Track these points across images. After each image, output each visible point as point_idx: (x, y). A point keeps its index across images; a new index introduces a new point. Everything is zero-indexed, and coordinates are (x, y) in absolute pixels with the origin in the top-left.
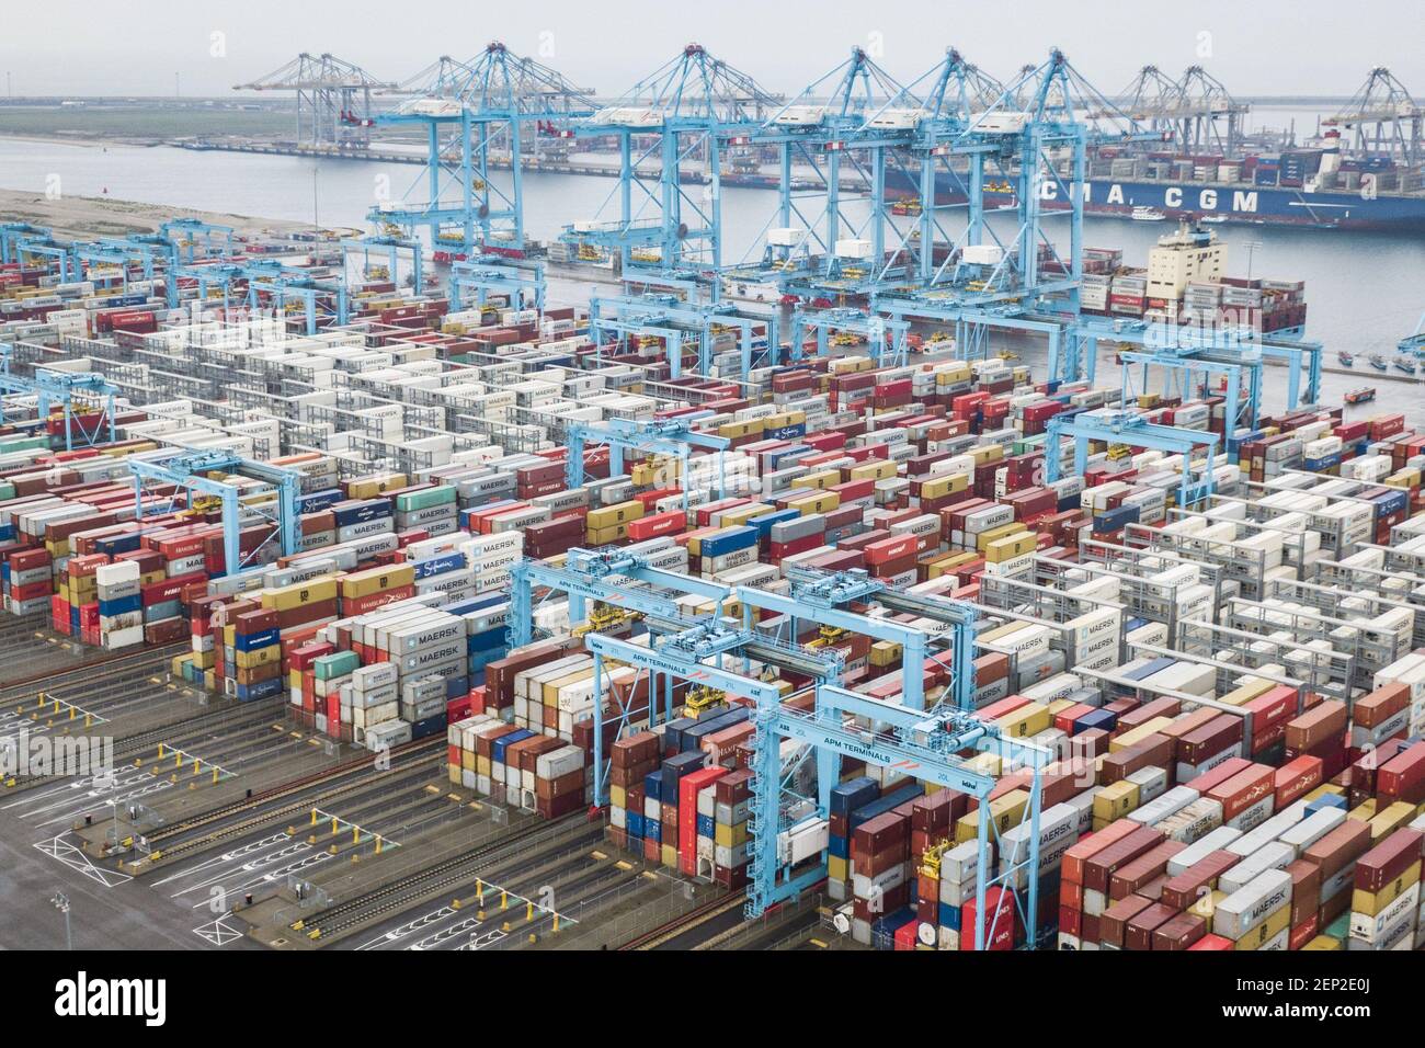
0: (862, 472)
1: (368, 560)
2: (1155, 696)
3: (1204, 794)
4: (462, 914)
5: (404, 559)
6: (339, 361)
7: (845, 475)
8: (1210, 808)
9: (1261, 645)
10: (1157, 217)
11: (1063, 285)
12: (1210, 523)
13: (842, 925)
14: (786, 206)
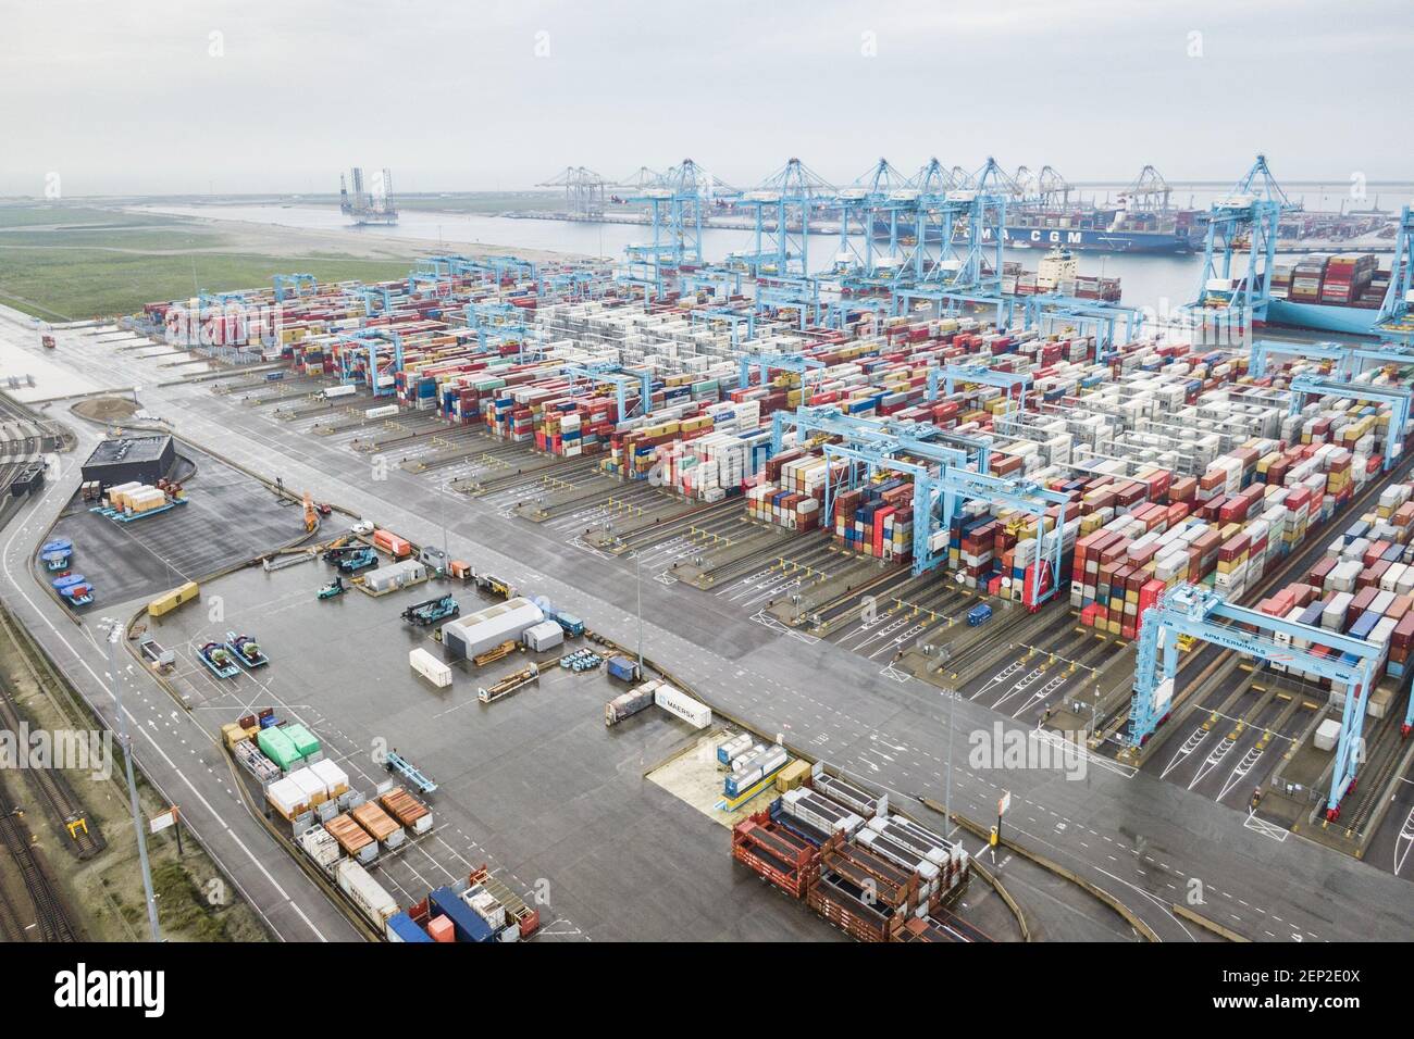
0: (918, 373)
1: (688, 415)
2: (1099, 476)
3: (1136, 518)
4: (776, 573)
5: (704, 414)
6: (635, 322)
7: (910, 375)
8: (1141, 525)
9: (1145, 453)
10: (1027, 246)
11: (992, 281)
12: (1104, 396)
13: (960, 578)
14: (845, 242)
